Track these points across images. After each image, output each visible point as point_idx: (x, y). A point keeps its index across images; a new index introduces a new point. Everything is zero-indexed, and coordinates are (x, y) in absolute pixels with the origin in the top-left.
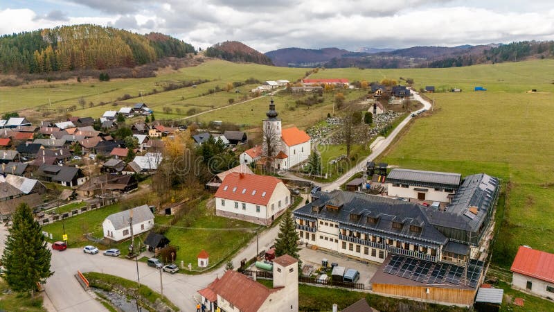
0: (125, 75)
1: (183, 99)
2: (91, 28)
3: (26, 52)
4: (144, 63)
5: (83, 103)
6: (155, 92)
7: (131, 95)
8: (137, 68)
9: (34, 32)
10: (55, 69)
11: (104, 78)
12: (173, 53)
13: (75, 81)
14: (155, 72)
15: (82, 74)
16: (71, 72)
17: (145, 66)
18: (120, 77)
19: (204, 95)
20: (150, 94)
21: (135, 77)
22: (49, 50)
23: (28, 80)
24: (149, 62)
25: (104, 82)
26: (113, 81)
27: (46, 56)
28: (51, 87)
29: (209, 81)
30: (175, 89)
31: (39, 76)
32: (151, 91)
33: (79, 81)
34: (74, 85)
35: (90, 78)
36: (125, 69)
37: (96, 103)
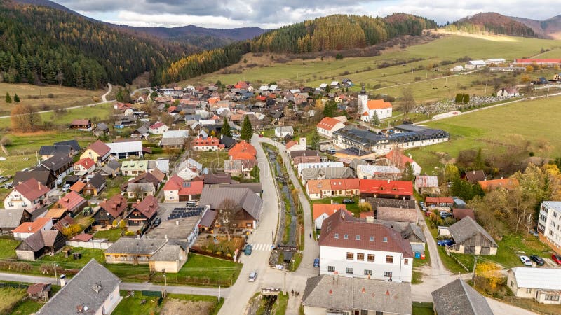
0: (355, 54)
1: (384, 76)
2: (340, 17)
3: (294, 39)
4: (375, 43)
5: (315, 77)
6: (370, 69)
7: (350, 72)
8: (367, 49)
9: (302, 23)
10: (309, 50)
11: (339, 57)
12: (409, 32)
13: (319, 60)
14: (381, 51)
15: (326, 54)
16: (319, 53)
17: (374, 46)
18: (351, 56)
19: (405, 72)
20: (365, 71)
21: (363, 56)
22: (307, 37)
23: (293, 58)
24: (380, 42)
25: (339, 61)
26: (345, 59)
27: (305, 41)
28: (304, 64)
29: (424, 59)
30: (387, 67)
31: (298, 55)
32: (366, 69)
33: (322, 59)
34: (318, 63)
35: (330, 58)
36: (358, 49)
37: (323, 77)
